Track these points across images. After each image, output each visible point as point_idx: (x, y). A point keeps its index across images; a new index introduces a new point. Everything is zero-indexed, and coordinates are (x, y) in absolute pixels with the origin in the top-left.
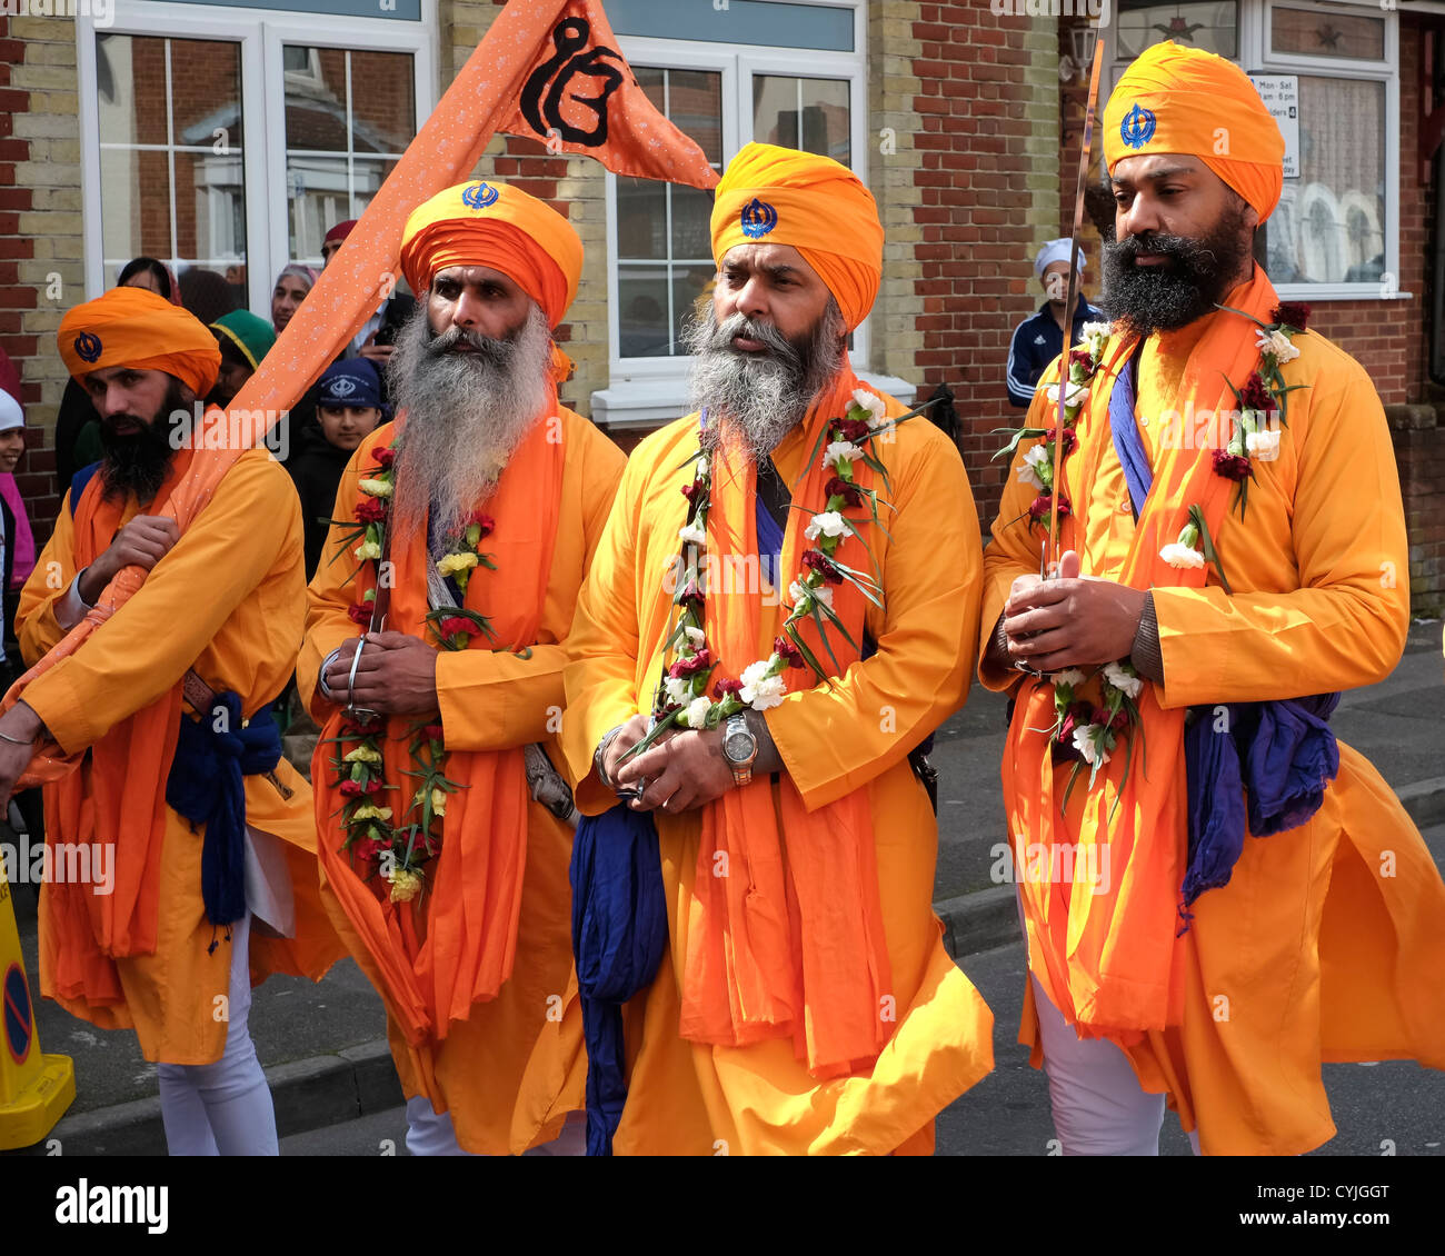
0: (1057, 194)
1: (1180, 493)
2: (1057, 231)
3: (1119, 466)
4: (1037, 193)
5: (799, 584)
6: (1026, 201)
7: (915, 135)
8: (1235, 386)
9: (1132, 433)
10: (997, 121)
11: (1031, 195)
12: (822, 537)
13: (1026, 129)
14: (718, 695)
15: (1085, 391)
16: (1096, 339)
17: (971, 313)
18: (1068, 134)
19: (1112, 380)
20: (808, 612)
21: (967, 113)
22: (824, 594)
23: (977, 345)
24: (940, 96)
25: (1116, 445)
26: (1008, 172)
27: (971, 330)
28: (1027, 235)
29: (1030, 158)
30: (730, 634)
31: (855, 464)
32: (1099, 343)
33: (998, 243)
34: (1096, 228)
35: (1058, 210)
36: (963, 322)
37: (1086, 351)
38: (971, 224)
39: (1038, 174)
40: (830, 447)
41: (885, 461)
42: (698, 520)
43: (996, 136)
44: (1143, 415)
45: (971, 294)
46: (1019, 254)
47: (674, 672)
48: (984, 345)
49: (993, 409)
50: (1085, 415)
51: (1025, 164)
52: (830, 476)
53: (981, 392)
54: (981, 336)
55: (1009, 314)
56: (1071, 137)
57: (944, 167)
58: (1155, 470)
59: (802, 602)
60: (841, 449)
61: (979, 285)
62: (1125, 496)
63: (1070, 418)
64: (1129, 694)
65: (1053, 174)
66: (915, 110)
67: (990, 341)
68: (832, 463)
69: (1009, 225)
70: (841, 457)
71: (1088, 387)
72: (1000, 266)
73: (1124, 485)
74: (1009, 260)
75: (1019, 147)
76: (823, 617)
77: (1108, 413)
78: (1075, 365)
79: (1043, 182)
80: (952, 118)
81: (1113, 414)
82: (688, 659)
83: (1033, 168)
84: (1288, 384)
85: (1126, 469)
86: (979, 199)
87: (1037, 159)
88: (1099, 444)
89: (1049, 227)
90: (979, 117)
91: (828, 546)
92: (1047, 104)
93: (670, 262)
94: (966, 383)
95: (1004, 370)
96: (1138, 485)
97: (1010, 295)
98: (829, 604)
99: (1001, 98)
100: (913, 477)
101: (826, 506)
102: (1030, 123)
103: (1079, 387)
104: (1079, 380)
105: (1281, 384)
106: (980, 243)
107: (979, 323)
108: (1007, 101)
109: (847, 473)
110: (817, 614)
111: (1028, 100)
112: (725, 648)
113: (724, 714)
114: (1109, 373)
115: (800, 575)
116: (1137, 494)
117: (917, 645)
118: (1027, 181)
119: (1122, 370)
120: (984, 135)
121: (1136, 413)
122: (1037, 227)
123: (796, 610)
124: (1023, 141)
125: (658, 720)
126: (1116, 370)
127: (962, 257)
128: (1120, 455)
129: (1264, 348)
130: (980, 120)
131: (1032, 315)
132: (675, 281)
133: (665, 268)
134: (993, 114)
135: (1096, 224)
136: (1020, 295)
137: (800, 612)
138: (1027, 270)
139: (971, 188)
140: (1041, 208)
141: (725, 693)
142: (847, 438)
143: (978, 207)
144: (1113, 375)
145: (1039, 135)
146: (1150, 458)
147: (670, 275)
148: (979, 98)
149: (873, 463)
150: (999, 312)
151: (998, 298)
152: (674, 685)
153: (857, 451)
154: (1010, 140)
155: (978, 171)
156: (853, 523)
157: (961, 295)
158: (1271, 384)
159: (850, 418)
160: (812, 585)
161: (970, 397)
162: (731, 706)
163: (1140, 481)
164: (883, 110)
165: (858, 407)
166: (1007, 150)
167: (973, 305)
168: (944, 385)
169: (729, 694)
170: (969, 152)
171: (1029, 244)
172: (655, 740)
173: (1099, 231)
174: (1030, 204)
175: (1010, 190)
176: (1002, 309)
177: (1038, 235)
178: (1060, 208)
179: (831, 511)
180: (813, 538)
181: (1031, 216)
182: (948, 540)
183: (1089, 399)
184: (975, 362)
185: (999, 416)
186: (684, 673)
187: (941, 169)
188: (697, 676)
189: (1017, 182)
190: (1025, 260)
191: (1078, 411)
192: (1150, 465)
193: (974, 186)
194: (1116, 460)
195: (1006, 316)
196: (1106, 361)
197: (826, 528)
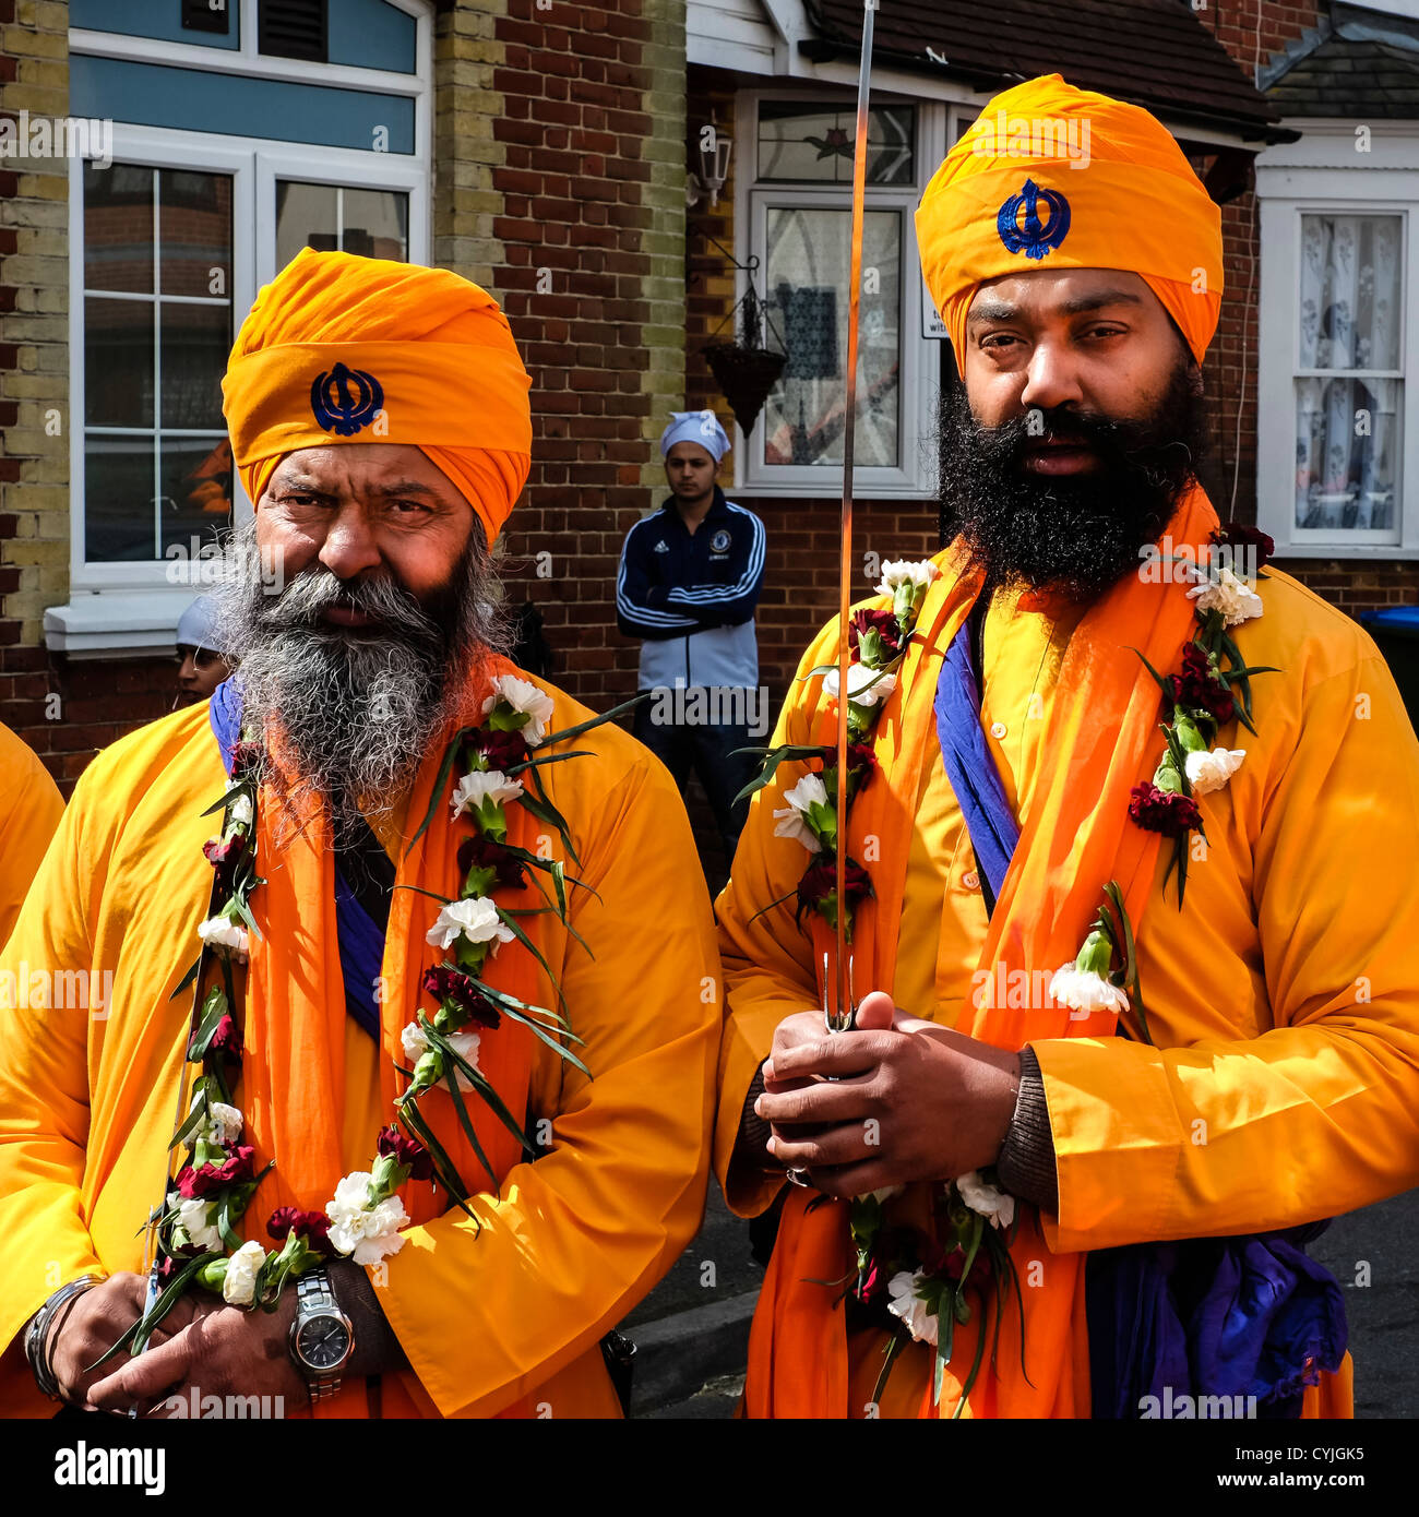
0: (682, 353)
1: (1074, 859)
2: (681, 402)
3: (954, 809)
4: (655, 350)
5: (418, 1026)
6: (642, 361)
7: (494, 269)
8: (1158, 670)
9: (979, 751)
10: (604, 253)
11: (648, 353)
12: (461, 943)
13: (643, 266)
14: (275, 1237)
15: (889, 680)
16: (903, 590)
17: (567, 510)
18: (693, 276)
19: (936, 661)
20: (438, 1079)
21: (564, 242)
22: (465, 1046)
23: (575, 552)
24: (529, 218)
25: (950, 773)
26: (617, 323)
27: (566, 532)
28: (643, 406)
29: (647, 305)
30: (294, 1117)
31: (509, 807)
32: (909, 595)
33: (604, 416)
34: (725, 400)
35: (683, 376)
36: (555, 522)
37: (886, 609)
38: (568, 390)
39: (657, 325)
40: (465, 781)
41: (561, 802)
42: (233, 904)
43: (603, 273)
44: (995, 718)
45: (567, 484)
46: (631, 431)
47: (187, 1186)
48: (583, 553)
49: (593, 638)
50: (890, 721)
51: (641, 312)
52: (467, 833)
53: (580, 615)
54: (579, 541)
55: (617, 511)
56: (697, 279)
57: (533, 313)
58: (1023, 818)
59: (426, 1060)
60: (483, 785)
61: (579, 473)
62: (967, 862)
63: (864, 727)
64: (994, 1222)
65: (678, 326)
66: (495, 236)
67: (591, 546)
68: (469, 809)
69: (618, 393)
70: (486, 799)
71: (894, 672)
72: (605, 446)
73: (965, 844)
74: (618, 440)
75: (633, 289)
76: (464, 1085)
77: (934, 716)
78: (869, 635)
79: (663, 337)
80: (545, 248)
81: (942, 717)
82: (218, 1163)
83: (652, 318)
84: (1249, 662)
85: (968, 817)
86: (577, 356)
87: (659, 306)
88: (918, 771)
89: (672, 396)
90: (581, 248)
91: (472, 959)
92: (670, 234)
93: (157, 432)
94: (559, 603)
95: (613, 585)
96: (992, 842)
97: (618, 486)
98: (473, 1062)
99: (610, 223)
100: (611, 829)
101: (462, 886)
102: (647, 259)
103: (877, 673)
104: (875, 660)
105: (1236, 660)
106: (580, 415)
107: (578, 522)
108: (618, 228)
109: (497, 826)
110: (452, 1082)
111: (646, 228)
112: (285, 1144)
113: (290, 1274)
114: (930, 649)
115: (421, 1012)
116: (990, 856)
117: (626, 1133)
118: (643, 335)
119: (953, 642)
120: (588, 272)
121: (985, 716)
122: (655, 396)
123: (418, 1075)
124: (638, 282)
125: (163, 1281)
126: (942, 644)
127: (556, 434)
128: (956, 790)
129: (1201, 599)
130: (581, 251)
131: (647, 516)
132: (164, 456)
133: (151, 439)
134: (599, 245)
135: (725, 395)
136: (632, 487)
137: (425, 1079)
138: (642, 454)
139: (568, 342)
140: (662, 370)
141: (292, 1234)
142: (493, 765)
143: (577, 367)
144: (937, 652)
145: (659, 273)
146: (1011, 796)
147: (158, 448)
148: (581, 223)
149: (537, 807)
150: (604, 509)
151: (603, 490)
152: (190, 1211)
153: (515, 787)
154: (621, 279)
155: (578, 319)
156: (511, 915)
157: (554, 485)
158: (1218, 662)
159: (493, 728)
160: (443, 1030)
161: (564, 622)
162: (303, 1259)
163: (996, 838)
164: (453, 234)
165: (504, 707)
166: (617, 293)
167: (569, 497)
168: (530, 605)
169: (298, 1238)
170: (566, 294)
171: (645, 418)
172: (163, 1326)
173: (729, 403)
174: (647, 366)
175: (619, 346)
176: (608, 505)
177: (655, 407)
178: (686, 372)
179: (474, 896)
180: (446, 945)
181: (648, 382)
182: (673, 944)
183: (896, 694)
184: (571, 576)
185: (603, 648)
186: (208, 1187)
187: (529, 316)
188: (232, 1194)
189: (631, 336)
190: (640, 440)
191: (878, 714)
192: (1012, 809)
193: (573, 339)
194: (952, 799)
195: (613, 513)
196: (924, 627)
197: (471, 928)
